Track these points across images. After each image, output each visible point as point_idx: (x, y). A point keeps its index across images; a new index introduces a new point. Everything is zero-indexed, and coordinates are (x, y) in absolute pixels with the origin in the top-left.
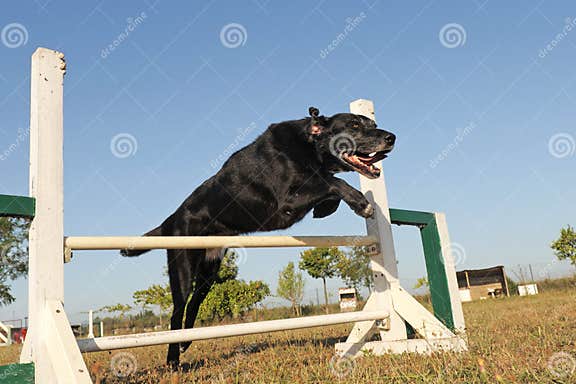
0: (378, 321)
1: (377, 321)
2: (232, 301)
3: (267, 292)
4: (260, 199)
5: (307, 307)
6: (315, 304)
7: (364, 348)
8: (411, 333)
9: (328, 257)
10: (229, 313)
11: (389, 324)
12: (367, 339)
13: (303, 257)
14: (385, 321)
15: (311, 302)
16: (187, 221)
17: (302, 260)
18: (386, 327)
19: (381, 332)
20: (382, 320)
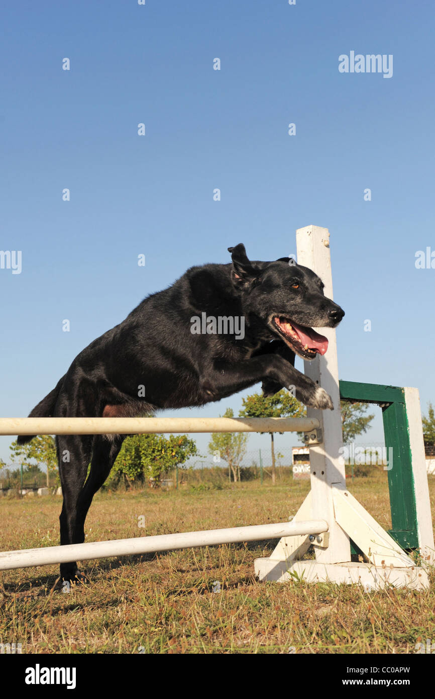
0: (313, 536)
1: (311, 535)
2: (145, 461)
3: (193, 450)
4: (169, 366)
5: (248, 470)
6: (259, 465)
7: (291, 570)
8: (357, 554)
9: (279, 406)
10: (140, 476)
11: (327, 541)
12: (298, 557)
13: (245, 404)
14: (322, 536)
15: (254, 463)
16: (78, 383)
17: (244, 408)
18: (322, 545)
19: (316, 549)
20: (318, 534)
